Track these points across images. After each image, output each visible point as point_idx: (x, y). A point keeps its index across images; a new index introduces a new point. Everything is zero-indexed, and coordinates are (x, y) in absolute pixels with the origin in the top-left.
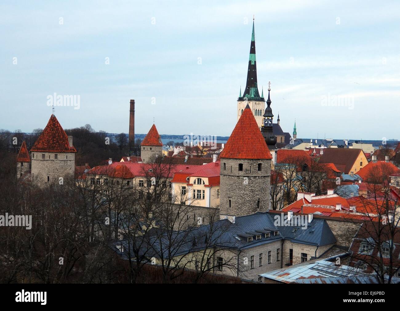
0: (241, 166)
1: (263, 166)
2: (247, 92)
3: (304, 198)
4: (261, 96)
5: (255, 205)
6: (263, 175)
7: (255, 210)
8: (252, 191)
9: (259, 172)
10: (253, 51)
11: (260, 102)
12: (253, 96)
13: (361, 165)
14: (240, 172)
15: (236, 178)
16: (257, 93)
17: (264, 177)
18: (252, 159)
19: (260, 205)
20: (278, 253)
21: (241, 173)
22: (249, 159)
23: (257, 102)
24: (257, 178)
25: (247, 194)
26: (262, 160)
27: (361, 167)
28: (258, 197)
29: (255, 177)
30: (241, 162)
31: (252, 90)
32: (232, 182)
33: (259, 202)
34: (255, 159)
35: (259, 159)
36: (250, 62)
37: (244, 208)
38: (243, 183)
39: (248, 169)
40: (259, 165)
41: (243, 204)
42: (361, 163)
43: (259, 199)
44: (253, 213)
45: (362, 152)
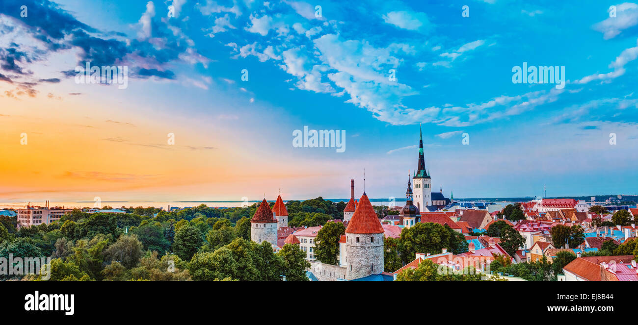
0: (358, 239)
1: (374, 238)
2: (419, 173)
3: (420, 258)
4: (428, 175)
5: (369, 269)
6: (375, 246)
7: (369, 273)
8: (367, 258)
9: (372, 243)
10: (421, 146)
11: (428, 179)
12: (422, 175)
15: (355, 248)
16: (425, 173)
17: (377, 246)
18: (366, 234)
19: (374, 268)
21: (359, 244)
22: (363, 234)
23: (426, 179)
24: (371, 248)
25: (363, 260)
26: (374, 234)
27: (488, 223)
28: (372, 262)
29: (369, 247)
30: (358, 236)
31: (422, 172)
32: (352, 251)
33: (372, 266)
34: (368, 234)
35: (371, 234)
36: (420, 153)
37: (362, 271)
38: (360, 252)
39: (364, 241)
40: (372, 238)
41: (360, 268)
42: (488, 220)
43: (373, 264)
44: (369, 275)
45: (488, 213)
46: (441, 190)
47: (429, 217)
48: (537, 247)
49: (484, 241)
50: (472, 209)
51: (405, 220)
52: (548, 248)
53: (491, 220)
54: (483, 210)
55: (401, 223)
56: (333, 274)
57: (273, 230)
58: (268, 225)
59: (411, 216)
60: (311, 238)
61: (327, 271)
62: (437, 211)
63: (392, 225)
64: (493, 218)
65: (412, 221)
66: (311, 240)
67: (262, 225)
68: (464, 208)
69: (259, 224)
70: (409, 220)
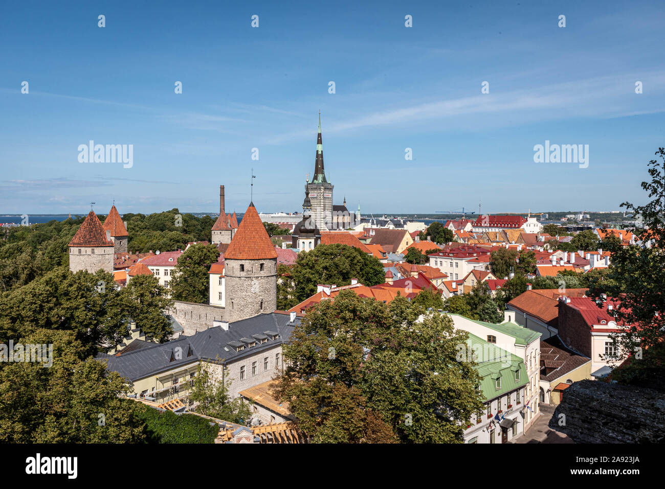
0: (242, 267)
1: (265, 265)
2: (315, 178)
3: (323, 291)
4: (328, 182)
5: (257, 307)
6: (265, 275)
7: (258, 311)
8: (254, 293)
9: (262, 272)
10: (320, 141)
12: (320, 182)
13: (407, 244)
14: (242, 272)
15: (237, 279)
16: (324, 179)
17: (267, 276)
18: (254, 260)
19: (263, 306)
20: (277, 359)
21: (243, 274)
22: (250, 260)
24: (260, 278)
25: (249, 296)
26: (264, 259)
27: (407, 246)
28: (261, 297)
29: (257, 278)
30: (243, 262)
31: (320, 177)
32: (234, 284)
33: (261, 303)
34: (257, 259)
35: (260, 260)
36: (318, 151)
37: (246, 310)
38: (245, 284)
39: (250, 269)
40: (262, 265)
41: (246, 306)
42: (407, 242)
43: (262, 300)
44: (256, 315)
45: (407, 232)
46: (345, 202)
47: (330, 238)
48: (472, 277)
49: (402, 270)
50: (386, 227)
51: (301, 241)
52: (487, 278)
53: (411, 242)
54: (400, 229)
55: (294, 245)
56: (203, 315)
57: (107, 257)
58: (98, 251)
59: (308, 238)
60: (166, 268)
61: (195, 312)
62: (340, 230)
63: (283, 248)
64: (414, 240)
65: (310, 243)
66: (166, 270)
67: (89, 250)
68: (375, 227)
69: (83, 249)
70: (307, 241)
